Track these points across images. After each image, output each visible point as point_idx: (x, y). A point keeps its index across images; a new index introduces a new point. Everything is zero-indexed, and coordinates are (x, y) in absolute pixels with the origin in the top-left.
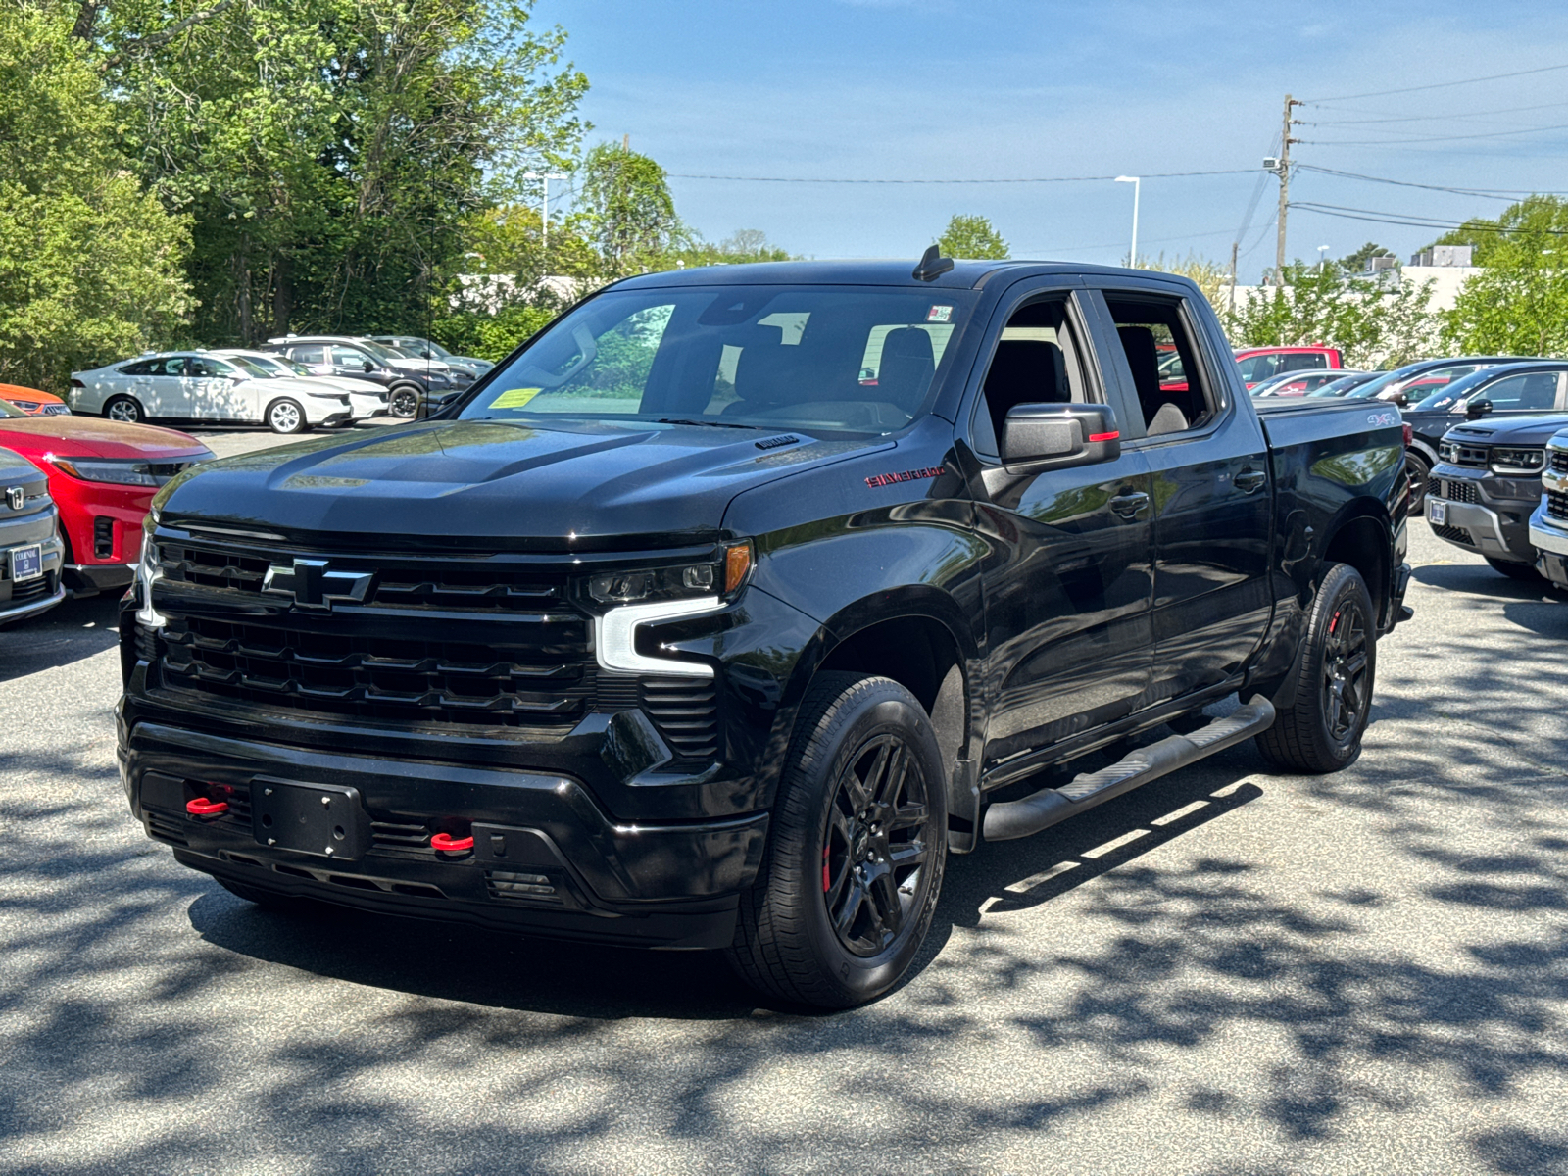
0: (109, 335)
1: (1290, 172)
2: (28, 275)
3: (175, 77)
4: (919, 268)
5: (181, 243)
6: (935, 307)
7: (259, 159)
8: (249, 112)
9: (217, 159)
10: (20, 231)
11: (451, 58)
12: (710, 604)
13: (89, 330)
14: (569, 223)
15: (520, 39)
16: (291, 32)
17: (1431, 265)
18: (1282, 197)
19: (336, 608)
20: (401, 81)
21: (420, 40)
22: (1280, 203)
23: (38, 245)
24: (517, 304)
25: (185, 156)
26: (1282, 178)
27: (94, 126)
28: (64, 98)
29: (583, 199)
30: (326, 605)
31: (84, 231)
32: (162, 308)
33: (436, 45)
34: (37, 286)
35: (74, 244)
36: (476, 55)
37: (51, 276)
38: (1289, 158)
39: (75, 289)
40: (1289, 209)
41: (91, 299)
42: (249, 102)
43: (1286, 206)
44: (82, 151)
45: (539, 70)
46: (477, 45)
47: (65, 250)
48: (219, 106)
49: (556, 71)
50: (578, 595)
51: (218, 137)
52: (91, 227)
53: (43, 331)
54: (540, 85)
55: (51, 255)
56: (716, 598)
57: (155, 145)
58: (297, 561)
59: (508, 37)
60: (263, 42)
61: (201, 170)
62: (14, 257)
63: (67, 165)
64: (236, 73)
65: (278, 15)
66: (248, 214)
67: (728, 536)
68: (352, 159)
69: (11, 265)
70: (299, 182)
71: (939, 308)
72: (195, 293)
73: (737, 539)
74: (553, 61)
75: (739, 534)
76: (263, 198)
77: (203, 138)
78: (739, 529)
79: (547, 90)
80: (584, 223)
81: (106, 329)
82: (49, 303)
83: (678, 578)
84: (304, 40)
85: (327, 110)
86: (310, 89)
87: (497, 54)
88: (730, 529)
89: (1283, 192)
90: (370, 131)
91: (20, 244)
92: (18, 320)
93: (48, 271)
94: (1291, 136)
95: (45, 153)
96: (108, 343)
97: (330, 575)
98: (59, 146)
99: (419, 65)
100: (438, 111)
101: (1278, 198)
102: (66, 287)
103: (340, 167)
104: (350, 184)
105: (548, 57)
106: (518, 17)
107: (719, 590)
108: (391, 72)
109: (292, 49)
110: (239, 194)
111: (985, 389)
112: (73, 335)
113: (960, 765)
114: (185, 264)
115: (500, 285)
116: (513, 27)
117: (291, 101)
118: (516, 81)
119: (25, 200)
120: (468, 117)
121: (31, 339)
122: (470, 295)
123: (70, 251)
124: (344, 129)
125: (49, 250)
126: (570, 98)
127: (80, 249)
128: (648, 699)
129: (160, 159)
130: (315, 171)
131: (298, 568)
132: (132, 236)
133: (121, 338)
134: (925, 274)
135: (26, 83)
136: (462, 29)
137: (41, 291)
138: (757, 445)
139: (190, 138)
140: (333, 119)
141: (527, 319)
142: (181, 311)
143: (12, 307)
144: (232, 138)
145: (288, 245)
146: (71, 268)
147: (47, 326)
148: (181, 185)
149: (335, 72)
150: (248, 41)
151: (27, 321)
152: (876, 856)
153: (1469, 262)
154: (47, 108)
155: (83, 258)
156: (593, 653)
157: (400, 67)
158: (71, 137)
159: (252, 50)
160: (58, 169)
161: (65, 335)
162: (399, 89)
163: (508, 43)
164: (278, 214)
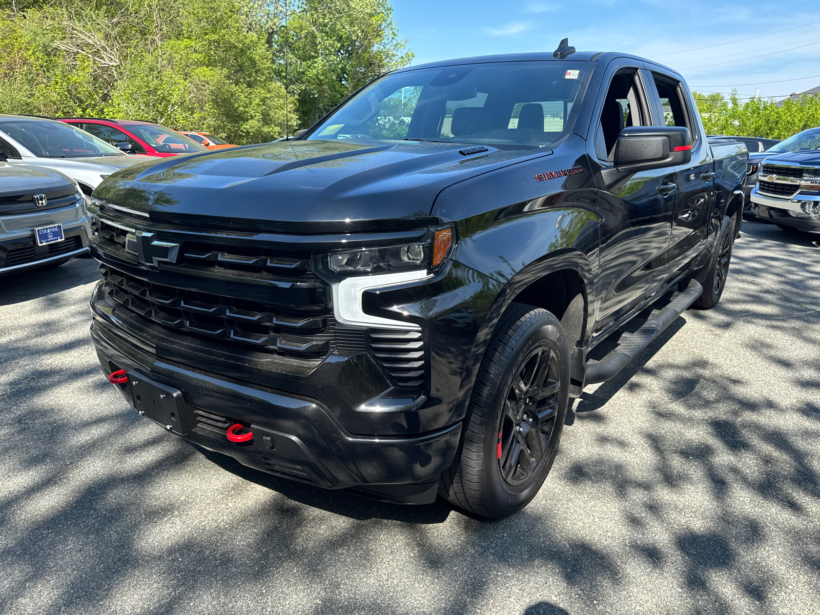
0: (272, 131)
2: (248, 113)
3: (295, 55)
4: (557, 51)
5: (295, 104)
6: (569, 71)
7: (320, 80)
8: (316, 65)
9: (307, 79)
10: (245, 99)
11: (375, 49)
12: (421, 275)
13: (266, 129)
14: (409, 100)
15: (394, 42)
16: (327, 40)
19: (161, 267)
20: (360, 56)
21: (366, 42)
23: (251, 103)
24: (394, 124)
25: (298, 79)
27: (266, 66)
28: (257, 58)
29: (413, 93)
30: (155, 264)
31: (263, 100)
32: (289, 123)
33: (370, 45)
34: (251, 116)
35: (261, 103)
36: (382, 47)
37: (254, 113)
39: (261, 117)
41: (266, 119)
42: (316, 63)
44: (263, 74)
45: (400, 51)
46: (382, 44)
47: (258, 105)
48: (307, 63)
49: (405, 52)
50: (321, 267)
51: (307, 73)
52: (266, 98)
53: (253, 130)
54: (400, 56)
55: (254, 106)
56: (426, 271)
57: (289, 75)
58: (137, 232)
59: (391, 42)
60: (320, 43)
61: (302, 83)
62: (244, 107)
63: (258, 78)
64: (312, 53)
65: (324, 35)
66: (316, 96)
67: (436, 222)
68: (346, 80)
69: (243, 109)
70: (332, 87)
71: (572, 71)
72: (299, 119)
73: (443, 224)
74: (404, 48)
75: (445, 220)
76: (321, 92)
77: (303, 73)
78: (445, 216)
79: (402, 57)
80: (413, 100)
81: (271, 129)
82: (254, 121)
83: (397, 255)
84: (331, 42)
85: (338, 64)
86: (333, 58)
87: (388, 47)
88: (438, 216)
90: (351, 71)
91: (245, 103)
92: (245, 126)
93: (254, 111)
95: (252, 75)
96: (272, 133)
97: (155, 243)
98: (256, 72)
99: (365, 51)
100: (371, 64)
102: (259, 116)
103: (343, 82)
104: (346, 87)
105: (402, 47)
106: (394, 35)
107: (428, 264)
108: (358, 53)
109: (328, 45)
110: (313, 90)
111: (601, 119)
112: (261, 131)
113: (576, 350)
114: (296, 110)
115: (389, 119)
116: (393, 38)
117: (328, 61)
118: (393, 55)
119: (246, 90)
120: (380, 67)
121: (249, 132)
122: (381, 122)
123: (260, 105)
124: (343, 70)
125: (253, 105)
126: (409, 60)
127: (263, 105)
128: (373, 346)
129: (291, 80)
130: (336, 83)
132: (278, 100)
133: (276, 132)
134: (560, 54)
135: (246, 53)
136: (378, 39)
137: (252, 117)
138: (461, 152)
139: (299, 73)
140: (340, 67)
141: (396, 129)
142: (295, 124)
143: (244, 123)
144: (312, 73)
145: (329, 106)
146: (260, 111)
147: (253, 128)
148: (297, 88)
149: (342, 54)
150: (316, 43)
151: (248, 127)
152: (528, 417)
154: (252, 60)
155: (263, 107)
156: (332, 310)
157: (360, 51)
158: (259, 70)
159: (317, 46)
160: (255, 80)
161: (259, 131)
162: (359, 58)
163: (391, 43)
164: (326, 97)
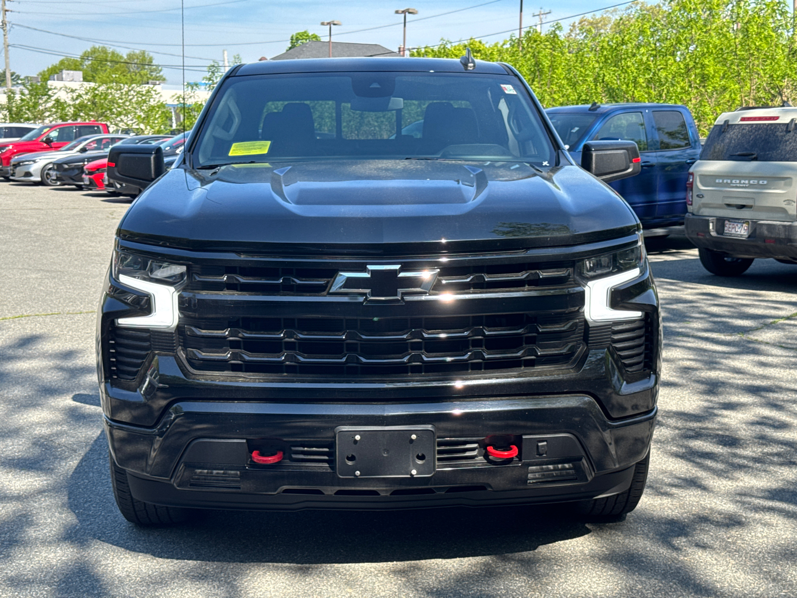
1: (8, 27)
17: (62, 80)
18: (5, 41)
19: (408, 298)
22: (4, 44)
26: (4, 30)
30: (398, 297)
38: (7, 20)
40: (10, 48)
43: (8, 46)
50: (579, 273)
56: (639, 269)
58: (370, 267)
89: (5, 38)
94: (7, 8)
97: (402, 275)
101: (3, 42)
107: (638, 263)
131: (373, 272)
153: (82, 79)
156: (583, 312)
